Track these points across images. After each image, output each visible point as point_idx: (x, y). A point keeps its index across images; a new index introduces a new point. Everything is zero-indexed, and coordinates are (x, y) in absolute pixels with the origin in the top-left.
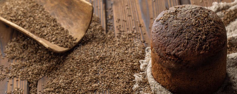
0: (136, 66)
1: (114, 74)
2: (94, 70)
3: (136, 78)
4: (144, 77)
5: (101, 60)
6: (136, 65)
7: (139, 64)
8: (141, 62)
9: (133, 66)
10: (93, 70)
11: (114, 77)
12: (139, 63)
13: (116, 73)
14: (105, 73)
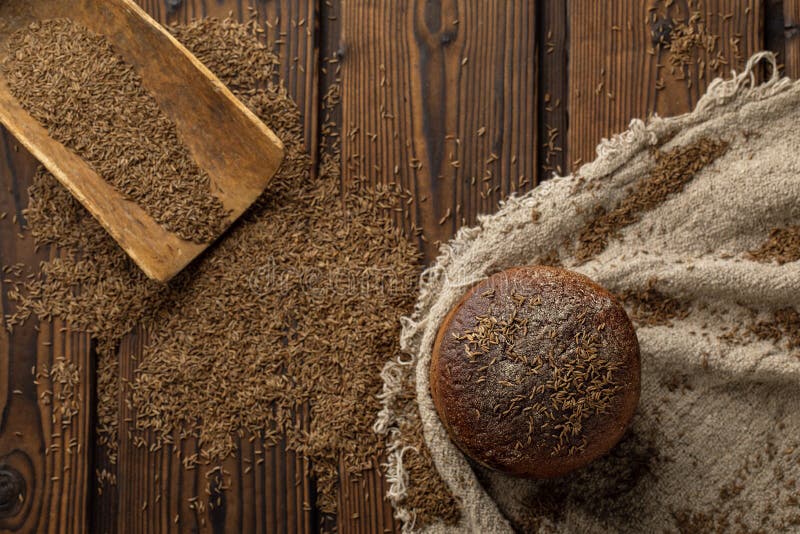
0: (390, 334)
1: (329, 347)
2: (275, 328)
3: (385, 385)
4: (408, 377)
5: (295, 291)
6: (390, 330)
7: (399, 328)
8: (402, 322)
9: (382, 334)
10: (272, 325)
11: (328, 357)
12: (398, 322)
13: (334, 348)
14: (303, 341)
